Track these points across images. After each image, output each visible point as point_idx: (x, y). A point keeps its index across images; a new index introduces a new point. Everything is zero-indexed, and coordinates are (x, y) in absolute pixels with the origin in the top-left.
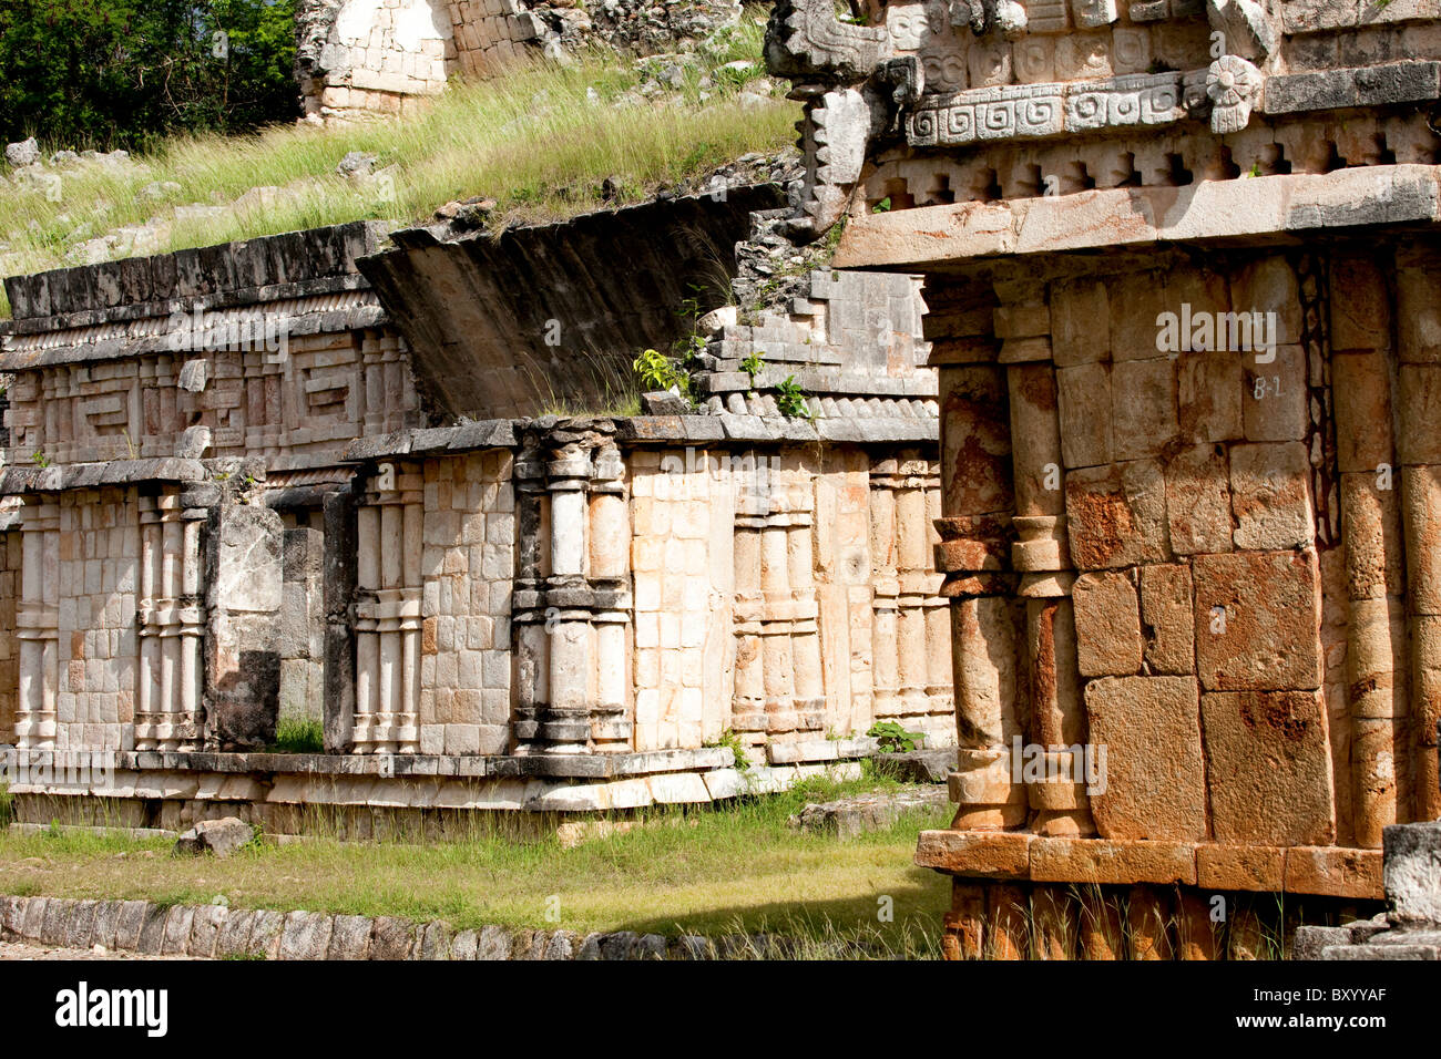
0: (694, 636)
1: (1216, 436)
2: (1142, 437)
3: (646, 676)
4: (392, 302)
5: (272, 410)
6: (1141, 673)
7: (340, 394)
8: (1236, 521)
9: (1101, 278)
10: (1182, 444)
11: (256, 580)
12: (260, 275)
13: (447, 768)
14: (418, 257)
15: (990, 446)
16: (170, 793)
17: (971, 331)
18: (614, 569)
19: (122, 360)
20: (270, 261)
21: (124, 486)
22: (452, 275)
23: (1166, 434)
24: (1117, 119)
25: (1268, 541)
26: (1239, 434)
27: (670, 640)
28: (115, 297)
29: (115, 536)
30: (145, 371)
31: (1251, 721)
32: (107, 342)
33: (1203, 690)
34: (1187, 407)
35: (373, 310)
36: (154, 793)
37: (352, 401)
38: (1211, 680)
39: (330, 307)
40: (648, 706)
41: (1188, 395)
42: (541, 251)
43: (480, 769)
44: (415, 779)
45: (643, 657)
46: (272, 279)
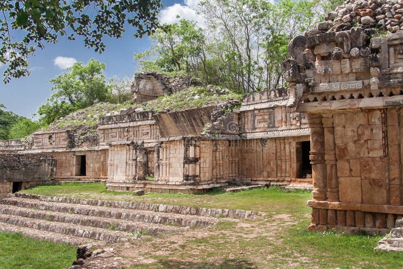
0: (207, 166)
1: (365, 139)
2: (351, 139)
3: (202, 171)
4: (158, 121)
5: (138, 135)
6: (350, 176)
7: (148, 133)
8: (369, 153)
9: (343, 113)
10: (359, 140)
11: (143, 157)
12: (136, 117)
13: (174, 183)
14: (162, 115)
15: (320, 140)
16: (131, 186)
17: (317, 122)
18: (198, 157)
19: (115, 128)
20: (138, 116)
21: (125, 145)
22: (166, 117)
23: (356, 138)
24: (351, 88)
25: (375, 156)
26: (370, 138)
27: (204, 166)
28: (115, 120)
29: (123, 151)
30: (119, 130)
31: (371, 185)
32: (113, 126)
33: (361, 179)
34: (360, 134)
35: (154, 122)
36: (128, 186)
37: (149, 134)
38: (363, 178)
39: (146, 122)
40: (202, 175)
41: (360, 132)
42: (180, 114)
43: (178, 184)
44: (168, 185)
45: (201, 169)
46: (138, 118)
